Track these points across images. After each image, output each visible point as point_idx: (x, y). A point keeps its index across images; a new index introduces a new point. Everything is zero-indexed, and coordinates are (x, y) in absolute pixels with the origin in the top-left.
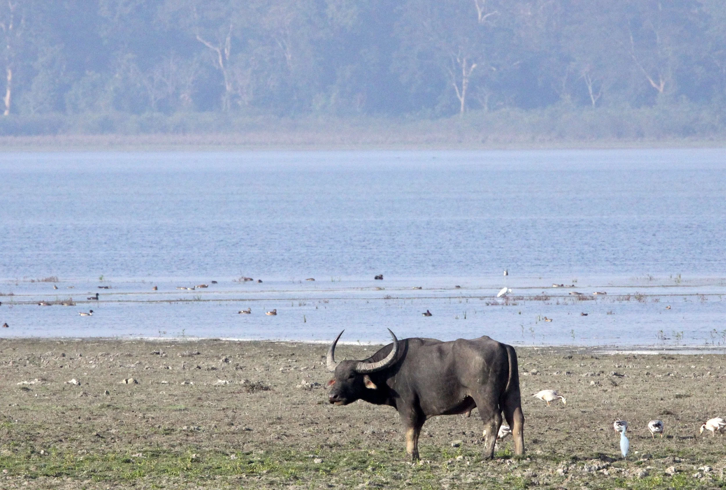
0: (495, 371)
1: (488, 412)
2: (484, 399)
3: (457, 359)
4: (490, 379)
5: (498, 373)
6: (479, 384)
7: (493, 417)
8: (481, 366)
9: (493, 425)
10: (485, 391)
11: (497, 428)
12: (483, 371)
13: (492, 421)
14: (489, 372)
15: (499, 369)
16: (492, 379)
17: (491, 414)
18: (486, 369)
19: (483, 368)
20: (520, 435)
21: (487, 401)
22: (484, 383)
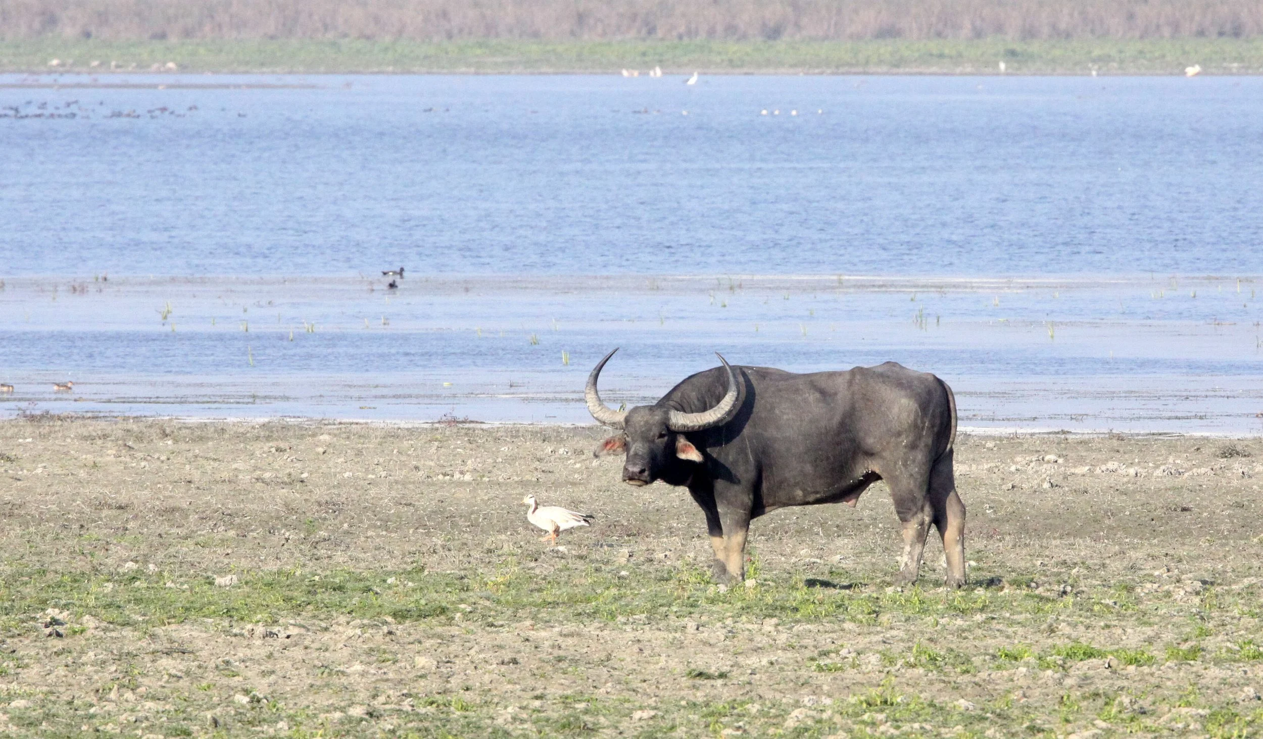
0: (933, 426)
1: (913, 500)
2: (911, 475)
3: (860, 404)
4: (924, 439)
5: (936, 429)
6: (905, 450)
7: (922, 509)
8: (912, 417)
9: (922, 524)
10: (914, 461)
11: (926, 528)
12: (915, 426)
13: (920, 515)
14: (923, 428)
15: (938, 422)
16: (927, 440)
17: (920, 504)
18: (919, 421)
19: (915, 420)
20: (960, 542)
21: (916, 480)
22: (913, 446)
